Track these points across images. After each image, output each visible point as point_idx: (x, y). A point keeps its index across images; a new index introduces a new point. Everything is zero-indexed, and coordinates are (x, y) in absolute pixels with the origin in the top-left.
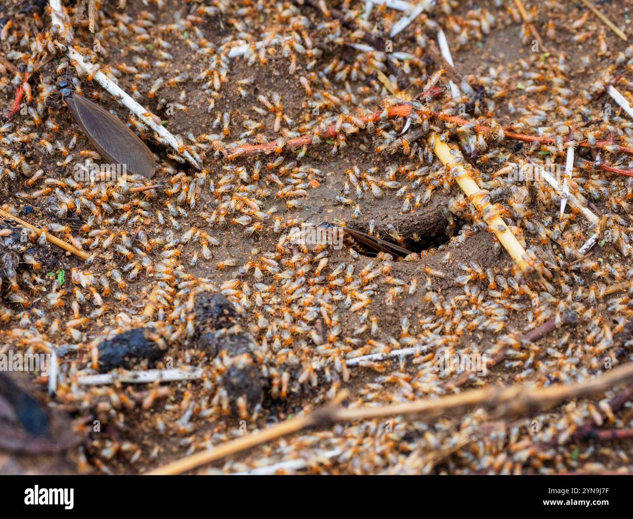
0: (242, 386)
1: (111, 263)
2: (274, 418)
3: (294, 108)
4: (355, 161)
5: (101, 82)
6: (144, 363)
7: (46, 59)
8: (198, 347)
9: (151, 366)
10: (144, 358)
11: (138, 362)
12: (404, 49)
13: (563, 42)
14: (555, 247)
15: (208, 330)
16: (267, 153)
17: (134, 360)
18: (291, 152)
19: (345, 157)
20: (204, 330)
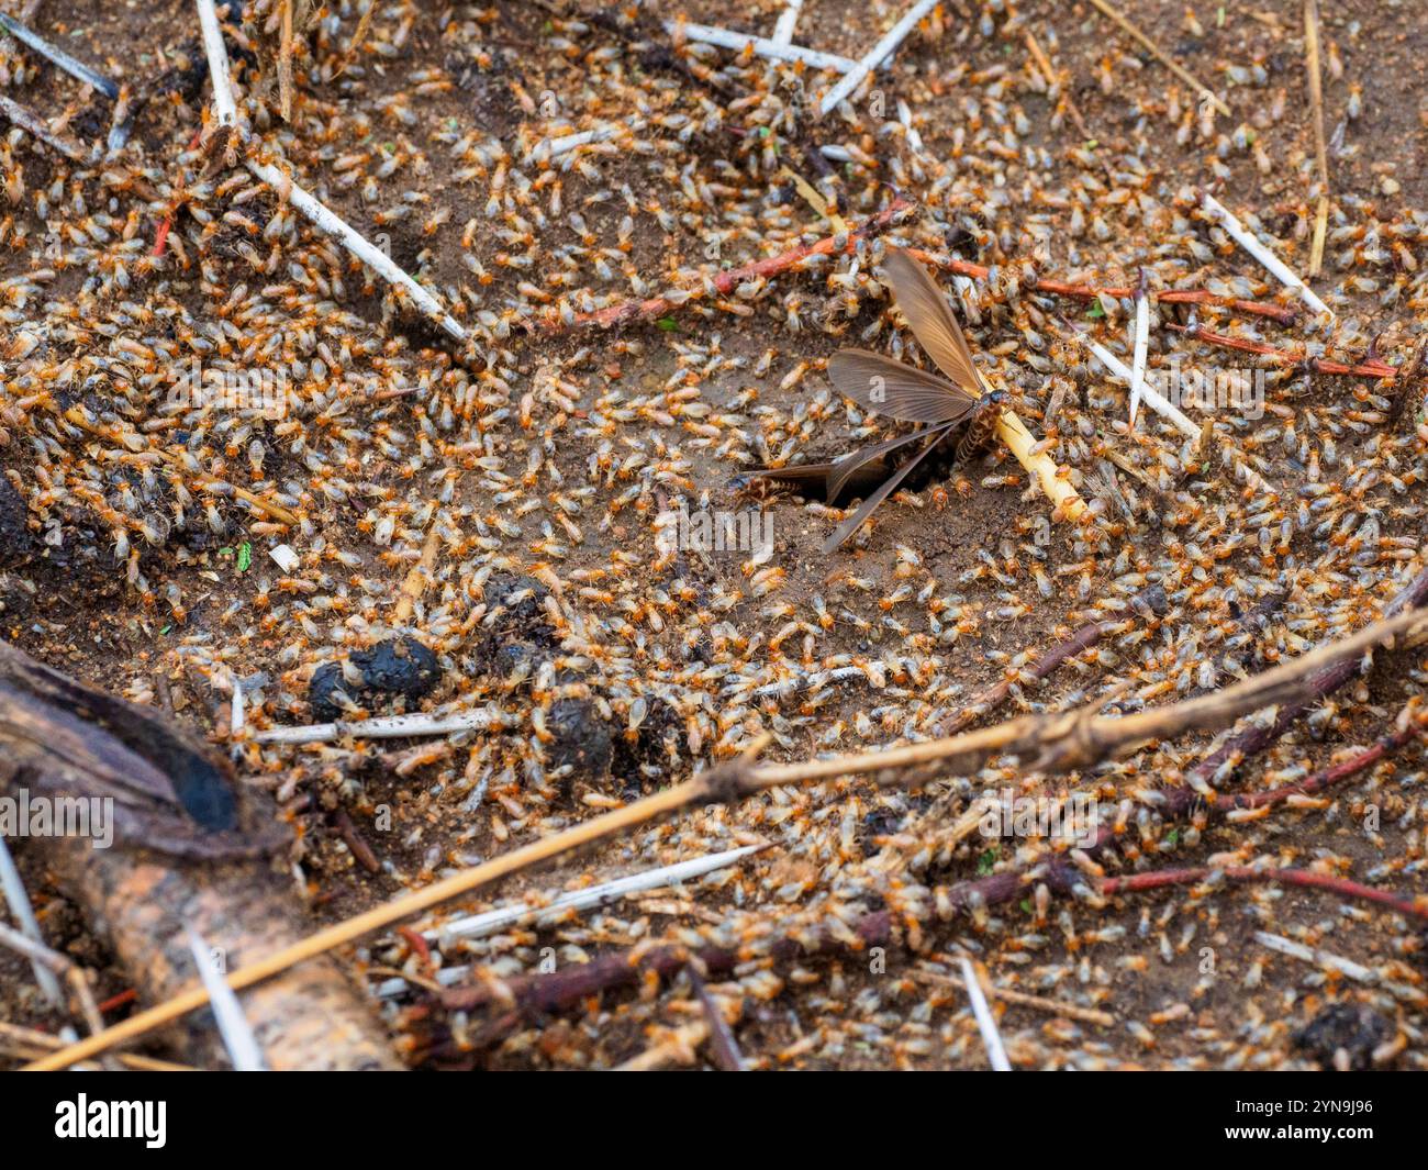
0: (577, 734)
1: (332, 529)
2: (633, 792)
3: (651, 247)
4: (761, 338)
5: (305, 209)
6: (399, 702)
7: (208, 171)
8: (494, 671)
9: (412, 708)
10: (399, 693)
11: (388, 701)
12: (840, 139)
13: (1119, 122)
14: (1122, 477)
15: (512, 639)
16: (606, 326)
17: (381, 697)
18: (647, 324)
19: (743, 330)
20: (503, 640)
